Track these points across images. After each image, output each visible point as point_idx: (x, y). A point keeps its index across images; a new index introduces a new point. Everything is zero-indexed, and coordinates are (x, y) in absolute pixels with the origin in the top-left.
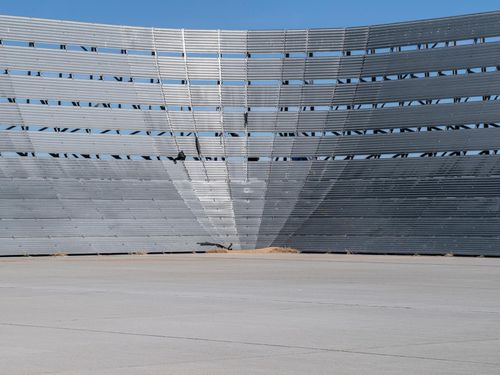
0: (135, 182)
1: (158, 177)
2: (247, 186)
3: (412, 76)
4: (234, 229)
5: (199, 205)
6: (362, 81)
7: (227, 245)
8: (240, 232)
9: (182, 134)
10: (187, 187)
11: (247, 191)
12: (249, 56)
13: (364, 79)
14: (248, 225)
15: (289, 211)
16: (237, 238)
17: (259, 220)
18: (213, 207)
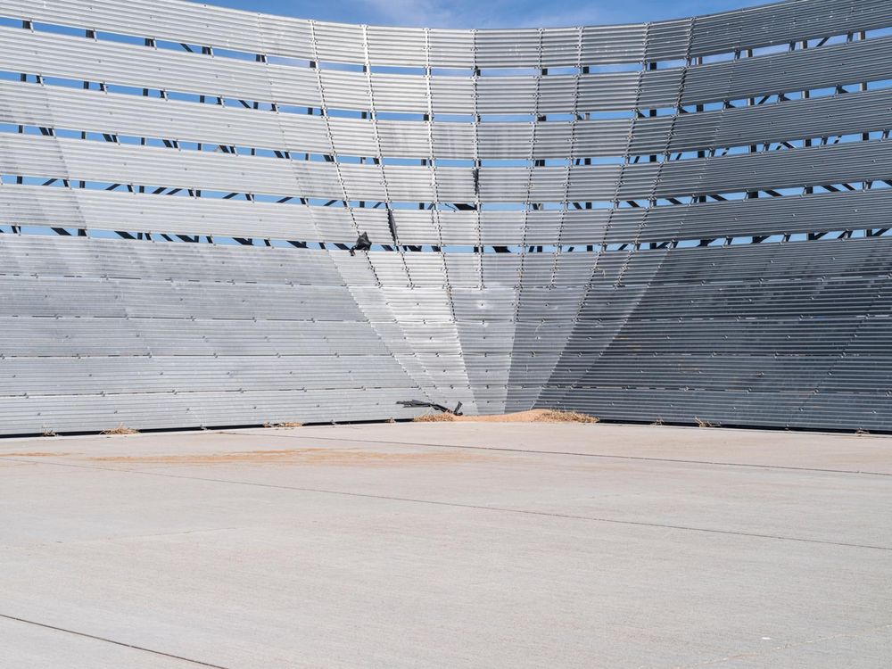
0: (280, 288)
1: (324, 280)
2: (483, 297)
3: (783, 98)
4: (462, 375)
5: (396, 332)
6: (682, 112)
7: (452, 405)
8: (475, 382)
9: (362, 204)
10: (374, 298)
11: (482, 306)
12: (479, 73)
13: (684, 108)
14: (488, 368)
15: (563, 342)
16: (470, 392)
17: (508, 359)
18: (422, 334)
